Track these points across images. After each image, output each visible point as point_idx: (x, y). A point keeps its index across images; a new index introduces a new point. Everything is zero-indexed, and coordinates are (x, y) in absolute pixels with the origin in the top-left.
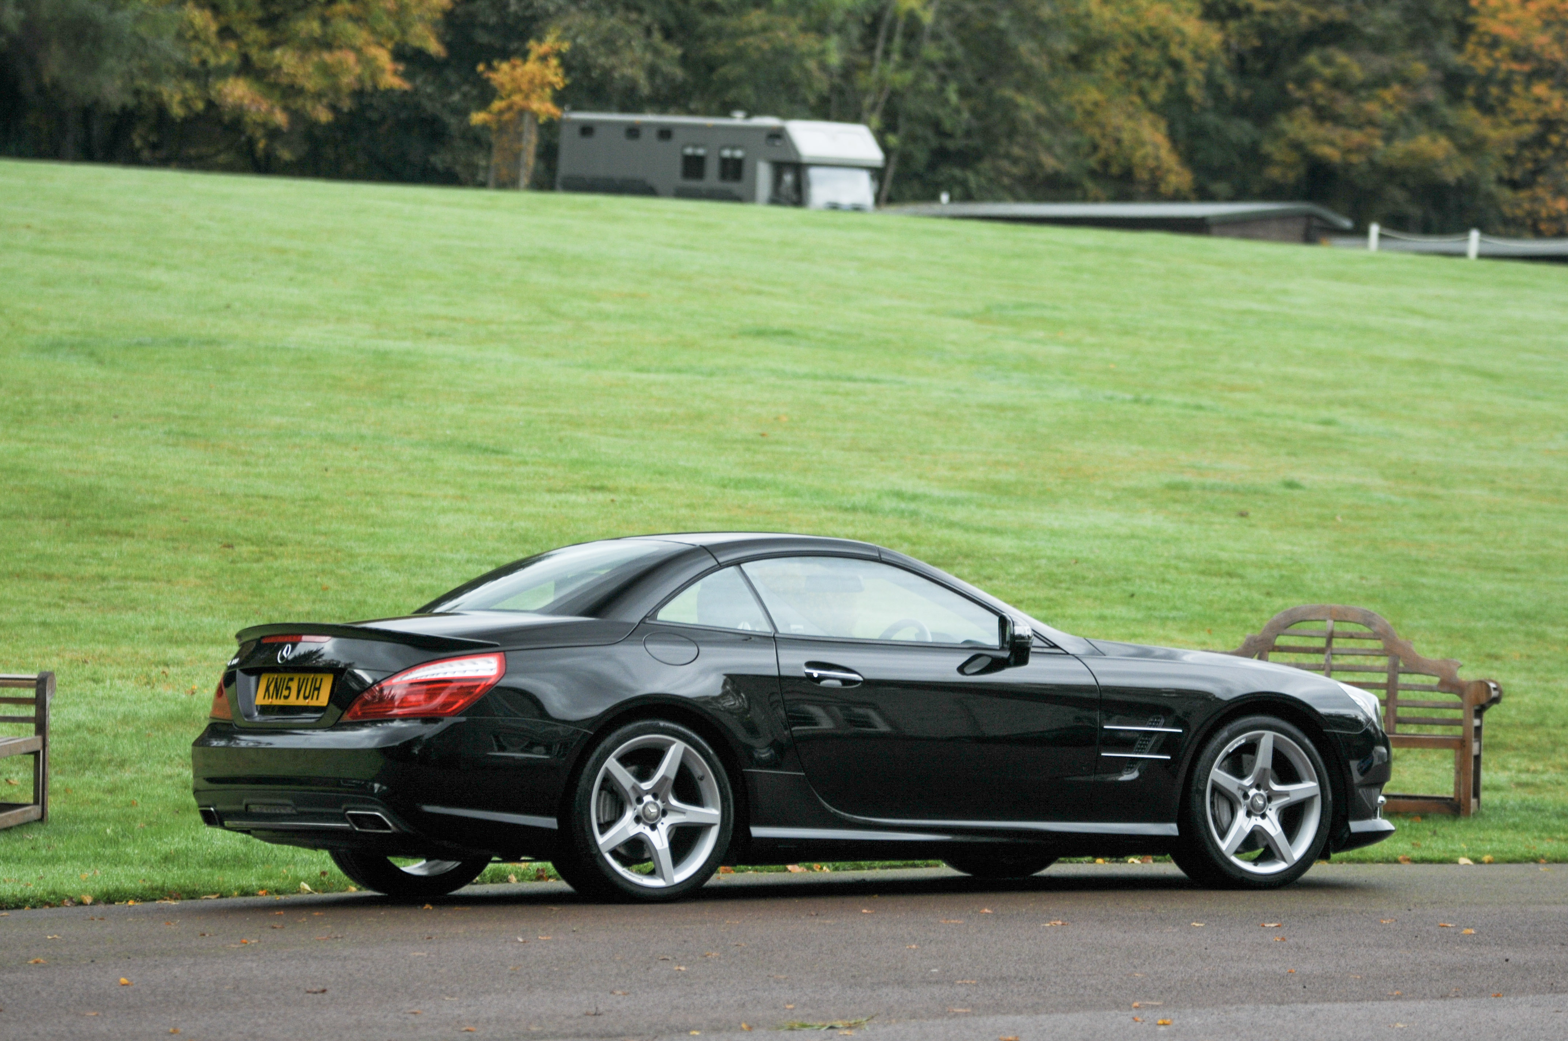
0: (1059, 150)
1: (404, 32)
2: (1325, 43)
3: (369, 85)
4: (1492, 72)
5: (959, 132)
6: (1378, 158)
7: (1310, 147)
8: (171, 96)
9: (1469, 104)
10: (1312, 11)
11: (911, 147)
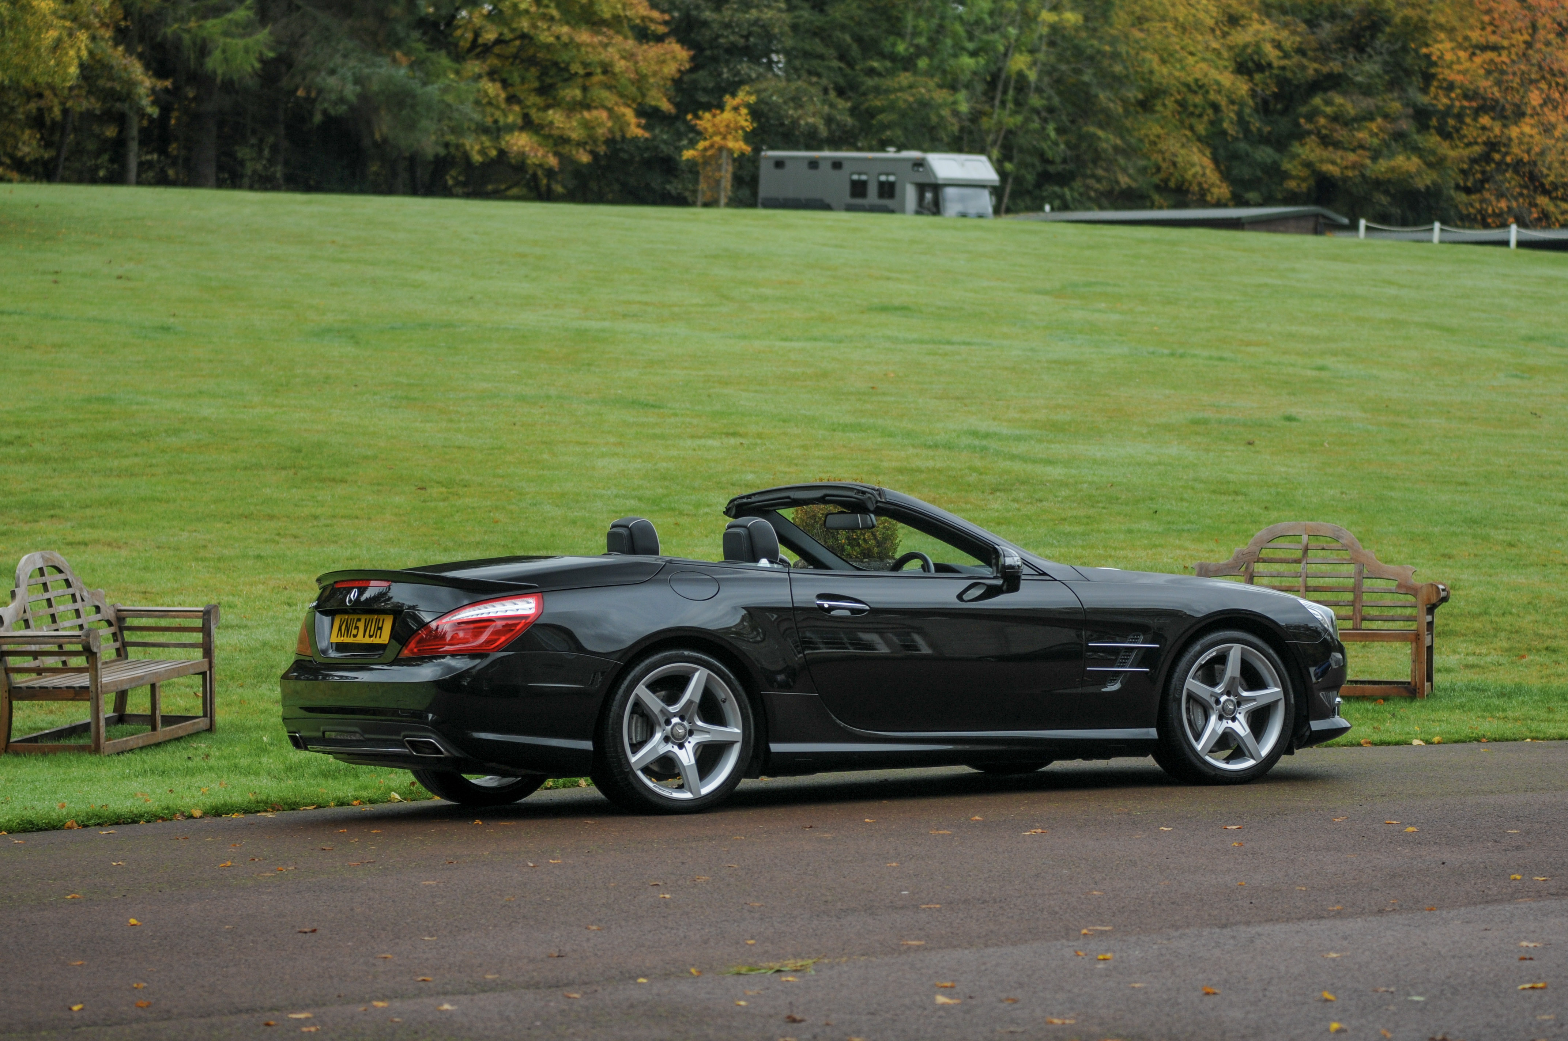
0: (1131, 171)
1: (644, 95)
2: (1325, 90)
3: (618, 136)
4: (1449, 108)
5: (1058, 160)
6: (1368, 173)
7: (1318, 165)
8: (472, 147)
9: (1433, 131)
10: (1316, 65)
11: (1023, 172)
